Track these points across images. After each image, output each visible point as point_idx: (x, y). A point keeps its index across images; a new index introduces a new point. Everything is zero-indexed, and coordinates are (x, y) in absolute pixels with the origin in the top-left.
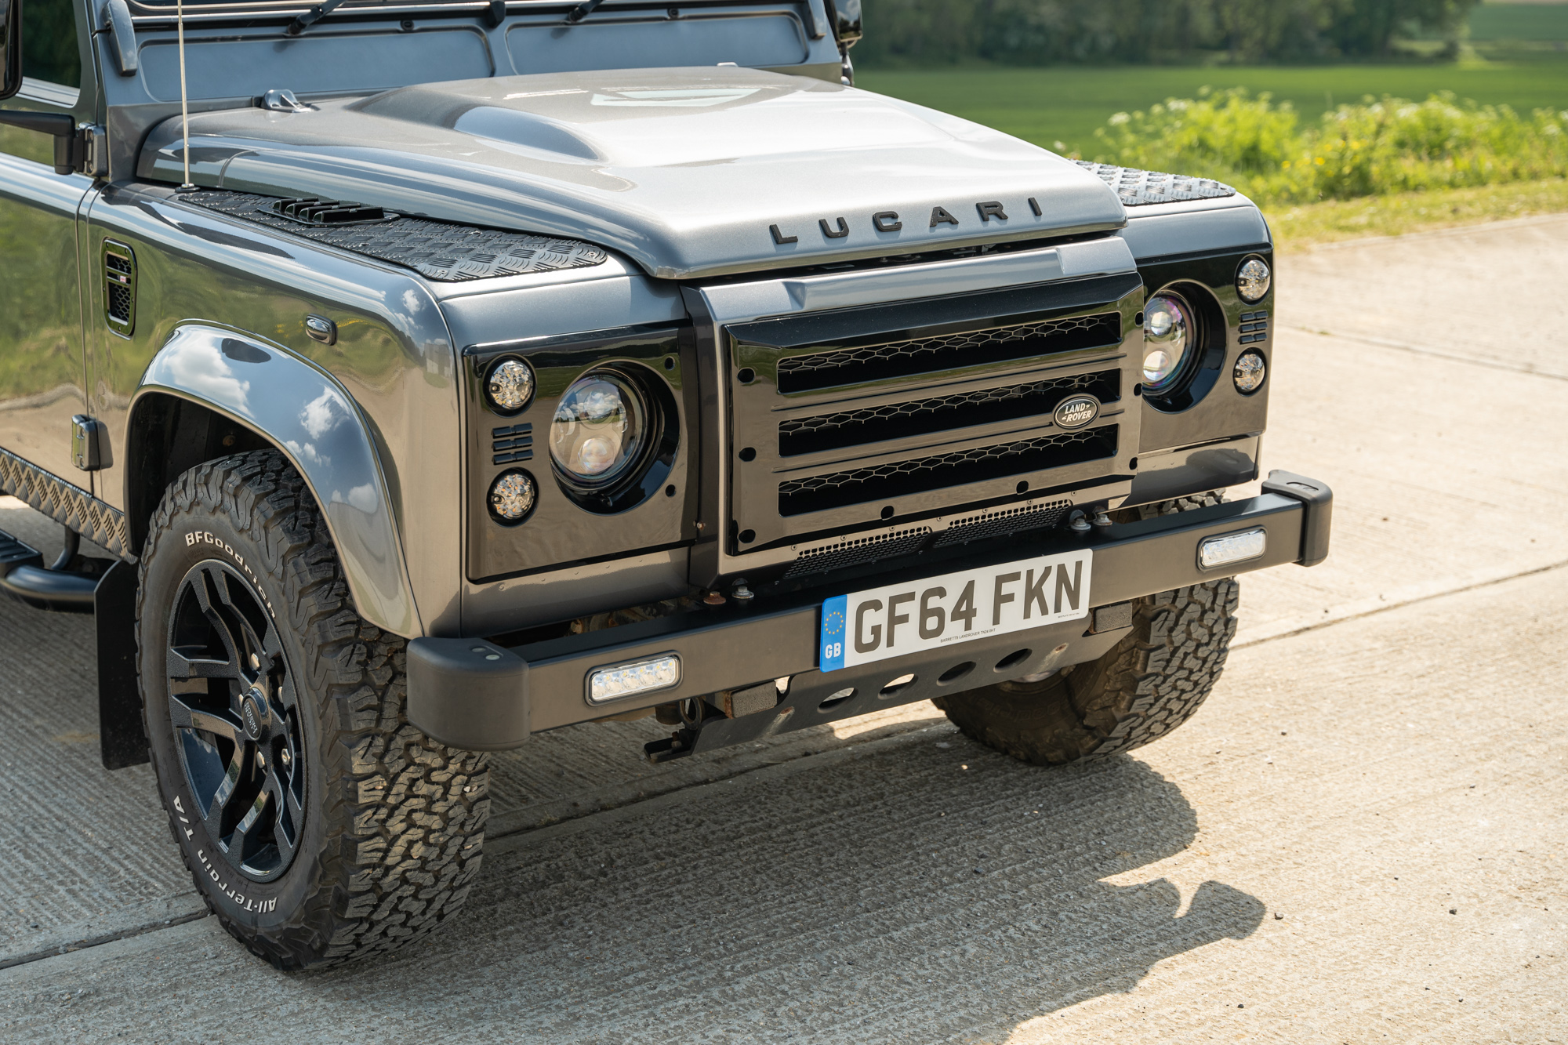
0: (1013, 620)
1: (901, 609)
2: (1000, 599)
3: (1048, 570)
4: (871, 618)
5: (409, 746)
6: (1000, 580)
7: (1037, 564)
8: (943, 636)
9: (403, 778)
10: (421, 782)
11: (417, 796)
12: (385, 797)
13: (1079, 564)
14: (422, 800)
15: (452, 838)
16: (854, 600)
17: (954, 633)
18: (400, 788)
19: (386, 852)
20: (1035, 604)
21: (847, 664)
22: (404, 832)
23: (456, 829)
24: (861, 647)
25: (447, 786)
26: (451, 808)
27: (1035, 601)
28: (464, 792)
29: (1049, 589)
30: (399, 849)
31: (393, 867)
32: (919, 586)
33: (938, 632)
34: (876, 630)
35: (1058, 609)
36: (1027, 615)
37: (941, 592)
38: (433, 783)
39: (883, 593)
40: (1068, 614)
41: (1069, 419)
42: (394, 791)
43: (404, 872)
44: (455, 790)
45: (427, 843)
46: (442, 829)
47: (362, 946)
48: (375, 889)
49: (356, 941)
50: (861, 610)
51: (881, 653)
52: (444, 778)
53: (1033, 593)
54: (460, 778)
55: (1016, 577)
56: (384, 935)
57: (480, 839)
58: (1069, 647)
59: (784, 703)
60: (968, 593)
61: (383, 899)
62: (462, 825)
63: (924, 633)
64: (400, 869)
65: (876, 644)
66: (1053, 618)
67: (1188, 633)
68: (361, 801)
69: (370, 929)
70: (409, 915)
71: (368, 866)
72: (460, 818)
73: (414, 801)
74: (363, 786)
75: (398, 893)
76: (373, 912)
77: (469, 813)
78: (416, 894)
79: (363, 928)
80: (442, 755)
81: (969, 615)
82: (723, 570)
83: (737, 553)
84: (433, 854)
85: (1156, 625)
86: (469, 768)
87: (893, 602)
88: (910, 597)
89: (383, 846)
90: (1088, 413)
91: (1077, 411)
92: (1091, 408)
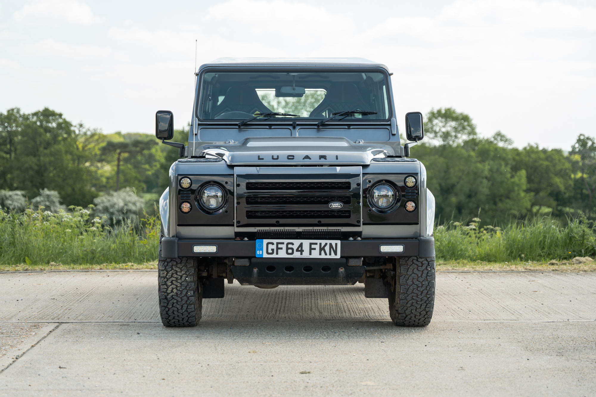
0: (316, 255)
1: (280, 246)
2: (311, 249)
3: (326, 244)
4: (270, 246)
5: (172, 265)
6: (311, 244)
7: (323, 242)
8: (294, 255)
10: (175, 274)
11: (174, 277)
12: (166, 276)
13: (336, 244)
14: (175, 278)
15: (183, 290)
16: (265, 241)
17: (297, 255)
18: (170, 274)
19: (167, 289)
20: (323, 252)
21: (264, 257)
22: (171, 285)
23: (184, 288)
24: (268, 253)
25: (181, 277)
26: (182, 282)
27: (323, 251)
28: (186, 279)
29: (327, 248)
30: (170, 289)
31: (169, 293)
32: (286, 241)
33: (292, 253)
34: (273, 250)
35: (330, 254)
36: (320, 254)
37: (293, 244)
38: (178, 275)
39: (275, 241)
40: (333, 256)
41: (333, 207)
42: (168, 275)
43: (172, 296)
44: (183, 278)
45: (177, 289)
46: (181, 287)
47: (170, 316)
48: (166, 298)
49: (167, 313)
50: (268, 244)
51: (274, 256)
52: (181, 274)
53: (322, 249)
54: (185, 275)
55: (316, 244)
56: (174, 313)
57: (192, 292)
58: (345, 269)
59: (252, 265)
60: (301, 245)
61: (169, 302)
62: (186, 287)
63: (288, 253)
64: (171, 294)
65: (272, 253)
66: (328, 257)
67: (413, 282)
68: (161, 276)
69: (169, 310)
70: (178, 308)
71: (163, 292)
72: (186, 285)
73: (173, 278)
74: (161, 272)
75: (172, 301)
76: (167, 305)
77: (188, 285)
78: (177, 303)
79: (167, 309)
80: (181, 269)
81: (302, 251)
82: (235, 231)
83: (237, 227)
84: (179, 293)
85: (401, 278)
86: (188, 274)
87: (278, 244)
88: (283, 243)
89: (166, 287)
90: (340, 206)
91: (336, 205)
92: (341, 205)
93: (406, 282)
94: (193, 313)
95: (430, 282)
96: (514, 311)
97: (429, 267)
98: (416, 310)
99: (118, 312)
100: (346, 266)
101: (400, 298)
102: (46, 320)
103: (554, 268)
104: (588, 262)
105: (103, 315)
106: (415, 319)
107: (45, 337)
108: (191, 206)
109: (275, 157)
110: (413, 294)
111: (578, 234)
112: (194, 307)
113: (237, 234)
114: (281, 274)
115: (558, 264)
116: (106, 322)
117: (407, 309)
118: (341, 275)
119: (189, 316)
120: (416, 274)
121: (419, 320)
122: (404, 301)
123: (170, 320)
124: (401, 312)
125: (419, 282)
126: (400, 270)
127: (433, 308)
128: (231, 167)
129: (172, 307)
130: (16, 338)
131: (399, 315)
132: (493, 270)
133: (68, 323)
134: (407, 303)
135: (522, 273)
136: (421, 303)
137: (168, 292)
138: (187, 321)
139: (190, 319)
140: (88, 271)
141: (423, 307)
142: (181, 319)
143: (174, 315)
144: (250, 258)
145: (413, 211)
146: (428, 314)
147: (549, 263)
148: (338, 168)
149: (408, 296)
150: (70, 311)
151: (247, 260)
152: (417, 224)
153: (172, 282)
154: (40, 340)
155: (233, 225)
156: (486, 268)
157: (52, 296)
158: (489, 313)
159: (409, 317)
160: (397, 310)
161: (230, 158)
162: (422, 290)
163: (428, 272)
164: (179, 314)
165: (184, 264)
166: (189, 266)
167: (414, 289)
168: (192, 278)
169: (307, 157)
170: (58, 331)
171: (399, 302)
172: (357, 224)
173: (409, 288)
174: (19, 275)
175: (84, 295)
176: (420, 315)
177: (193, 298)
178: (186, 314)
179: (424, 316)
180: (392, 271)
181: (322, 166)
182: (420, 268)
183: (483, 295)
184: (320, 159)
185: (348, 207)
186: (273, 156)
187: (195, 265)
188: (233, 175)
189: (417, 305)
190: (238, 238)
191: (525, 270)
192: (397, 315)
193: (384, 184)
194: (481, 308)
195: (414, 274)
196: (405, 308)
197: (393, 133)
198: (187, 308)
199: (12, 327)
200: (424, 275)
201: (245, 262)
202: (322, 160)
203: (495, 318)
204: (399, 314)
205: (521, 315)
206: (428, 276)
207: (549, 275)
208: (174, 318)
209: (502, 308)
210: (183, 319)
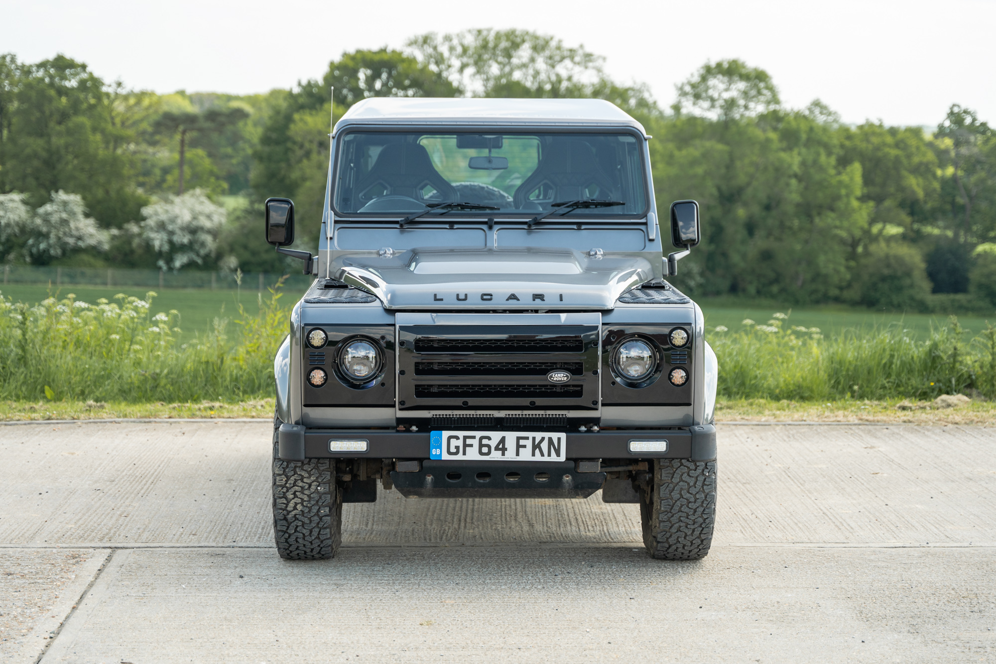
0: (526, 455)
1: (469, 441)
2: (519, 446)
3: (543, 439)
4: (454, 442)
5: (296, 467)
6: (518, 439)
7: (538, 435)
8: (491, 456)
9: (292, 478)
10: (299, 481)
12: (286, 484)
13: (559, 439)
14: (300, 488)
15: (313, 505)
16: (446, 434)
17: (496, 456)
18: (291, 481)
19: (287, 505)
20: (537, 451)
21: (443, 458)
22: (293, 499)
23: (315, 502)
24: (449, 453)
25: (310, 485)
26: (312, 494)
28: (317, 489)
29: (545, 446)
30: (291, 504)
31: (290, 512)
32: (478, 434)
33: (489, 453)
34: (457, 448)
35: (549, 455)
36: (533, 455)
37: (489, 438)
38: (304, 483)
39: (461, 434)
40: (554, 458)
41: (555, 379)
42: (289, 482)
43: (295, 515)
44: (313, 487)
45: (302, 505)
46: (309, 501)
47: (291, 545)
48: (285, 519)
49: (286, 541)
50: (450, 438)
51: (460, 457)
52: (309, 481)
53: (536, 446)
54: (315, 483)
55: (527, 438)
56: (297, 541)
57: (327, 510)
58: (573, 478)
59: (423, 471)
60: (503, 440)
61: (289, 524)
62: (317, 501)
63: (481, 453)
64: (293, 513)
65: (457, 453)
66: (546, 459)
67: (681, 495)
68: (277, 483)
69: (289, 537)
70: (304, 534)
71: (281, 509)
72: (317, 499)
73: (297, 488)
74: (278, 478)
75: (295, 523)
76: (287, 529)
77: (320, 497)
78: (303, 526)
79: (287, 535)
80: (309, 473)
81: (504, 450)
82: (398, 416)
83: (400, 409)
84: (307, 510)
85: (662, 488)
86: (320, 480)
87: (465, 438)
88: (474, 437)
89: (285, 502)
90: (565, 378)
91: (559, 377)
92: (567, 376)
93: (670, 494)
94: (328, 541)
95: (708, 494)
96: (841, 520)
97: (708, 470)
98: (685, 538)
99: (205, 523)
100: (574, 472)
101: (660, 519)
102: (91, 541)
103: (905, 418)
104: (961, 405)
105: (182, 530)
106: (683, 551)
107: (91, 585)
108: (326, 375)
109: (462, 297)
110: (680, 514)
111: (946, 353)
112: (331, 532)
113: (400, 421)
114: (470, 484)
115: (913, 408)
116: (188, 547)
117: (671, 536)
118: (567, 485)
119: (321, 546)
120: (686, 482)
121: (690, 551)
122: (666, 524)
123: (291, 552)
124: (661, 540)
125: (691, 494)
126: (661, 476)
127: (712, 534)
128: (391, 312)
129: (295, 532)
130: (45, 586)
131: (657, 545)
132: (808, 422)
133: (127, 548)
134: (671, 527)
135: (853, 427)
136: (693, 527)
137: (289, 509)
138: (319, 553)
139: (323, 549)
140: (150, 422)
141: (697, 533)
142: (308, 550)
143: (298, 544)
144: (420, 460)
145: (683, 384)
146: (705, 543)
147: (898, 405)
148: (563, 316)
149: (672, 516)
150: (128, 519)
151: (415, 463)
152: (689, 404)
153: (294, 494)
154: (85, 593)
155: (394, 406)
156: (796, 416)
157: (96, 482)
158: (800, 525)
159: (674, 547)
160: (654, 537)
161: (389, 296)
162: (694, 507)
163: (705, 479)
164: (306, 543)
165: (314, 465)
166: (322, 468)
167: (682, 506)
168: (327, 487)
169: (513, 297)
170: (112, 568)
171: (657, 525)
172: (592, 406)
173: (674, 504)
174: (37, 429)
175: (146, 479)
176: (691, 545)
177: (329, 518)
178: (316, 543)
179: (699, 546)
180: (648, 473)
181: (536, 311)
182: (692, 473)
183: (792, 482)
184: (534, 300)
185: (578, 380)
186: (458, 295)
187: (331, 467)
188: (394, 325)
189: (686, 531)
190: (401, 428)
191: (860, 422)
192: (655, 544)
193: (636, 340)
194: (789, 514)
195: (684, 481)
196: (668, 535)
197: (651, 237)
198: (318, 534)
199: (37, 560)
200: (699, 484)
201: (414, 467)
202: (538, 301)
203: (811, 538)
204: (658, 542)
205: (852, 530)
206: (706, 485)
207: (898, 434)
208: (297, 549)
209: (821, 513)
210: (312, 550)
